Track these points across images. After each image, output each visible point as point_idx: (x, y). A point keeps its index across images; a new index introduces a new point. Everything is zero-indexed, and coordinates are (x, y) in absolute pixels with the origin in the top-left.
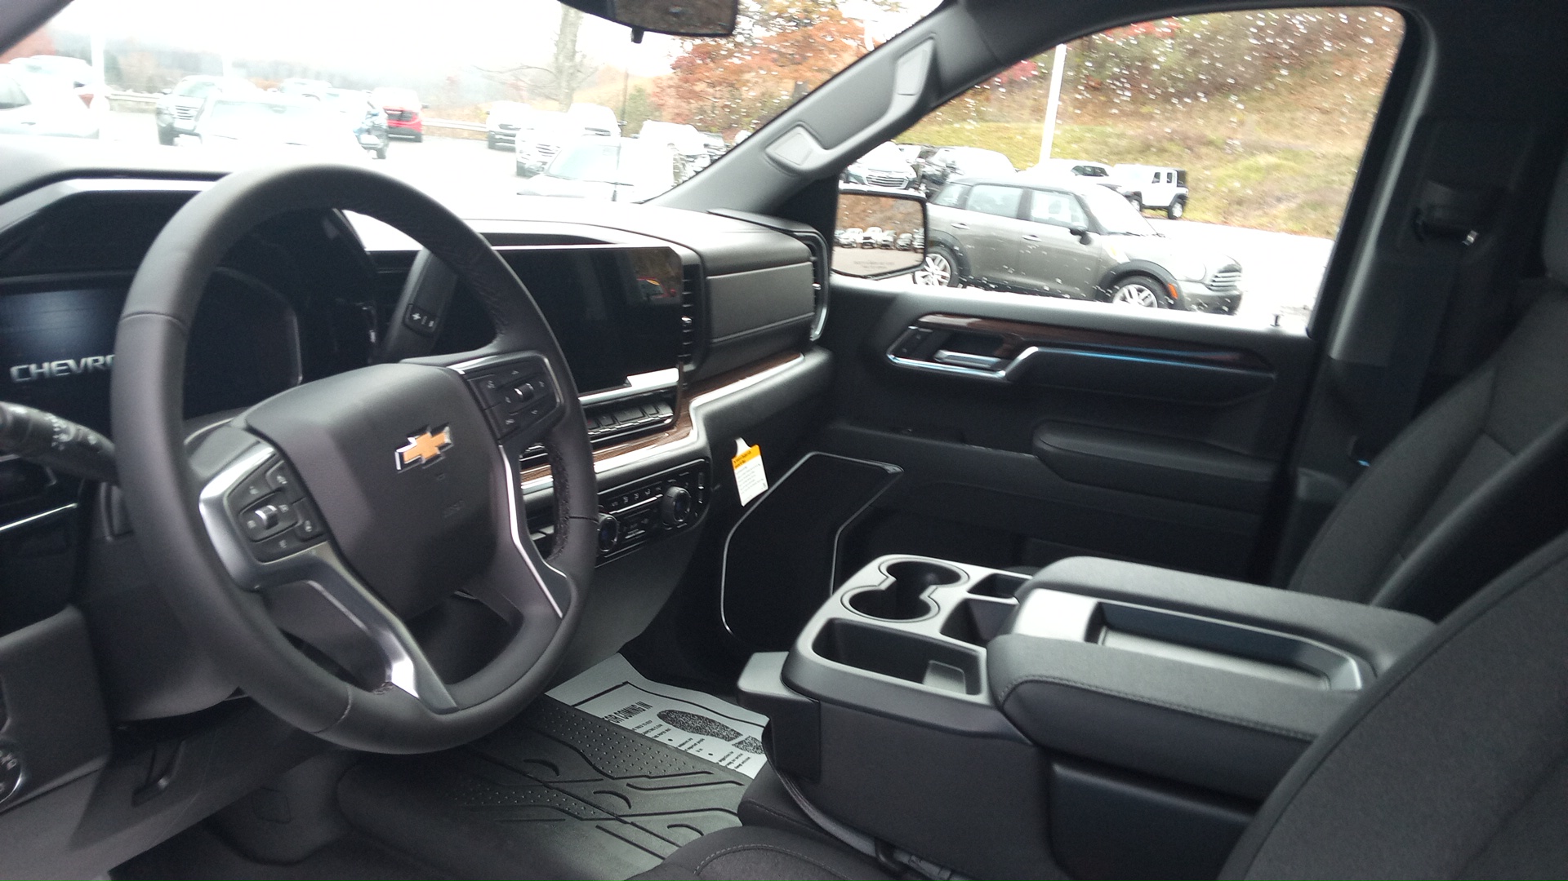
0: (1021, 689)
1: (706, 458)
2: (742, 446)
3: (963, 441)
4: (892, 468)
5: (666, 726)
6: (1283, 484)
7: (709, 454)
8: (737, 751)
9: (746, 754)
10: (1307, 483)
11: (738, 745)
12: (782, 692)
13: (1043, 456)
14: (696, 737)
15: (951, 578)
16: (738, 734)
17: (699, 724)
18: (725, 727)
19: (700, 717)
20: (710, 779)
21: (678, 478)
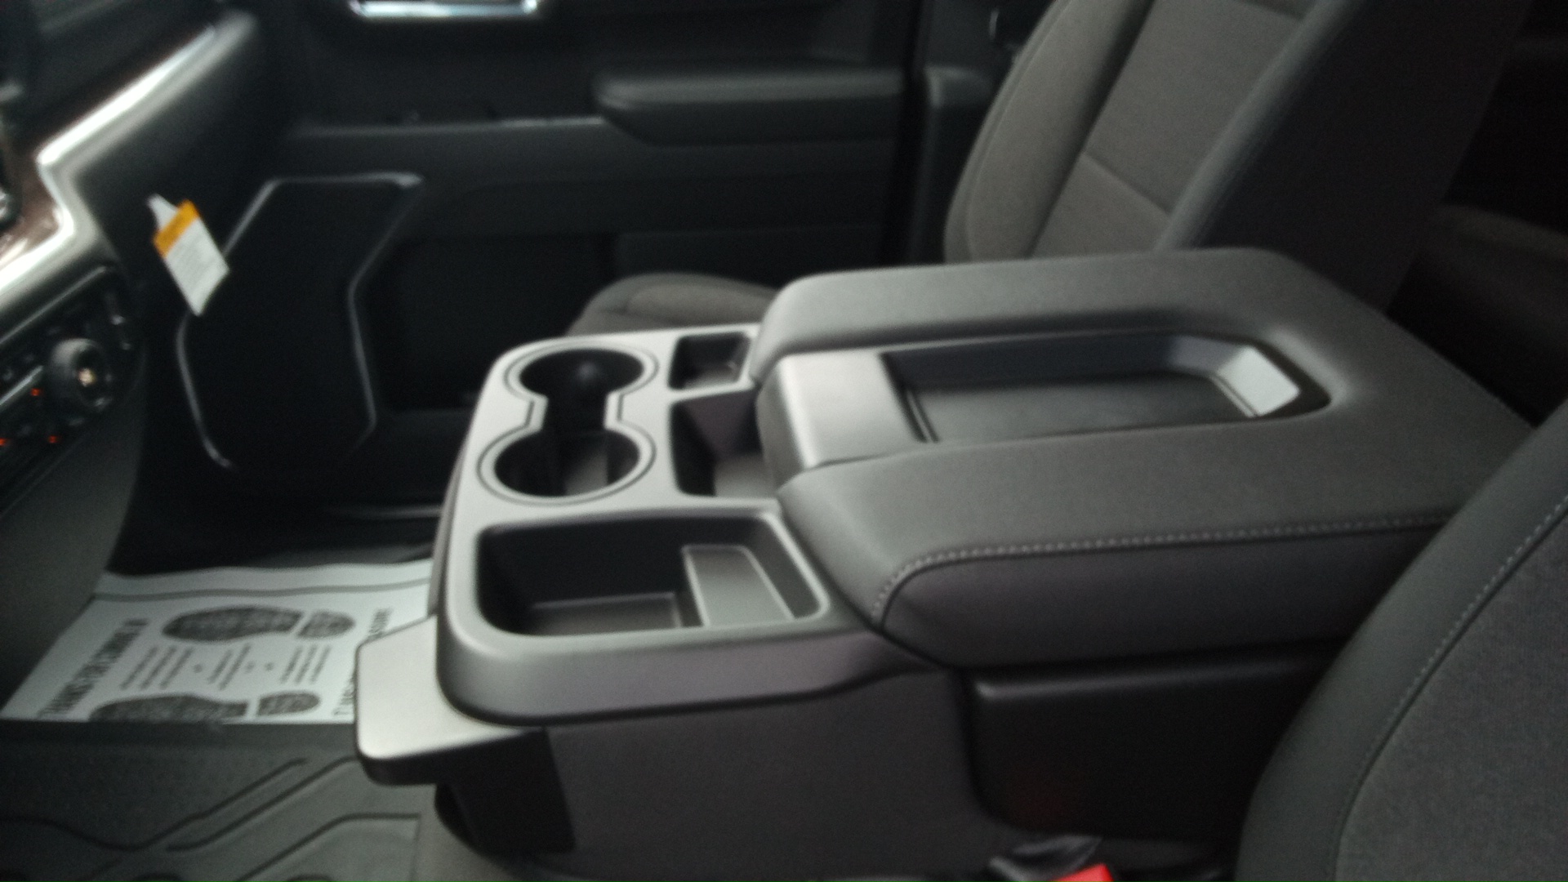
0: (908, 590)
1: (107, 263)
2: (163, 210)
3: (493, 114)
4: (406, 180)
5: (182, 645)
6: (915, 90)
7: (110, 252)
8: (307, 644)
9: (322, 643)
10: (939, 81)
11: (304, 632)
12: (464, 732)
13: (614, 116)
14: (236, 646)
15: (623, 370)
16: (296, 616)
17: (232, 622)
18: (273, 613)
19: (230, 612)
20: (307, 771)
21: (68, 322)
